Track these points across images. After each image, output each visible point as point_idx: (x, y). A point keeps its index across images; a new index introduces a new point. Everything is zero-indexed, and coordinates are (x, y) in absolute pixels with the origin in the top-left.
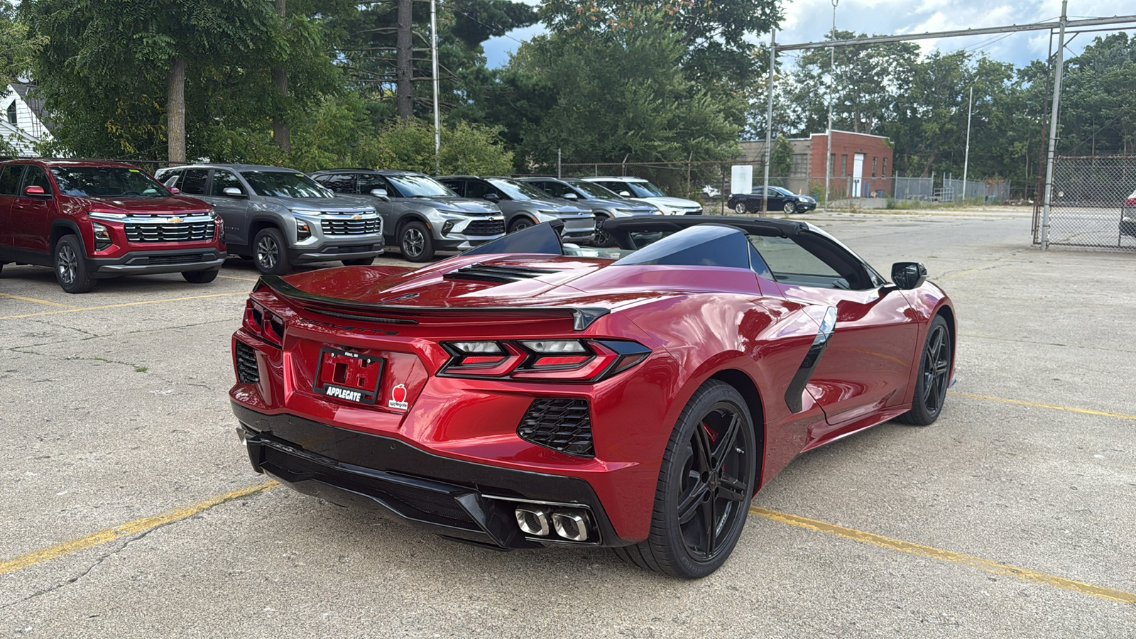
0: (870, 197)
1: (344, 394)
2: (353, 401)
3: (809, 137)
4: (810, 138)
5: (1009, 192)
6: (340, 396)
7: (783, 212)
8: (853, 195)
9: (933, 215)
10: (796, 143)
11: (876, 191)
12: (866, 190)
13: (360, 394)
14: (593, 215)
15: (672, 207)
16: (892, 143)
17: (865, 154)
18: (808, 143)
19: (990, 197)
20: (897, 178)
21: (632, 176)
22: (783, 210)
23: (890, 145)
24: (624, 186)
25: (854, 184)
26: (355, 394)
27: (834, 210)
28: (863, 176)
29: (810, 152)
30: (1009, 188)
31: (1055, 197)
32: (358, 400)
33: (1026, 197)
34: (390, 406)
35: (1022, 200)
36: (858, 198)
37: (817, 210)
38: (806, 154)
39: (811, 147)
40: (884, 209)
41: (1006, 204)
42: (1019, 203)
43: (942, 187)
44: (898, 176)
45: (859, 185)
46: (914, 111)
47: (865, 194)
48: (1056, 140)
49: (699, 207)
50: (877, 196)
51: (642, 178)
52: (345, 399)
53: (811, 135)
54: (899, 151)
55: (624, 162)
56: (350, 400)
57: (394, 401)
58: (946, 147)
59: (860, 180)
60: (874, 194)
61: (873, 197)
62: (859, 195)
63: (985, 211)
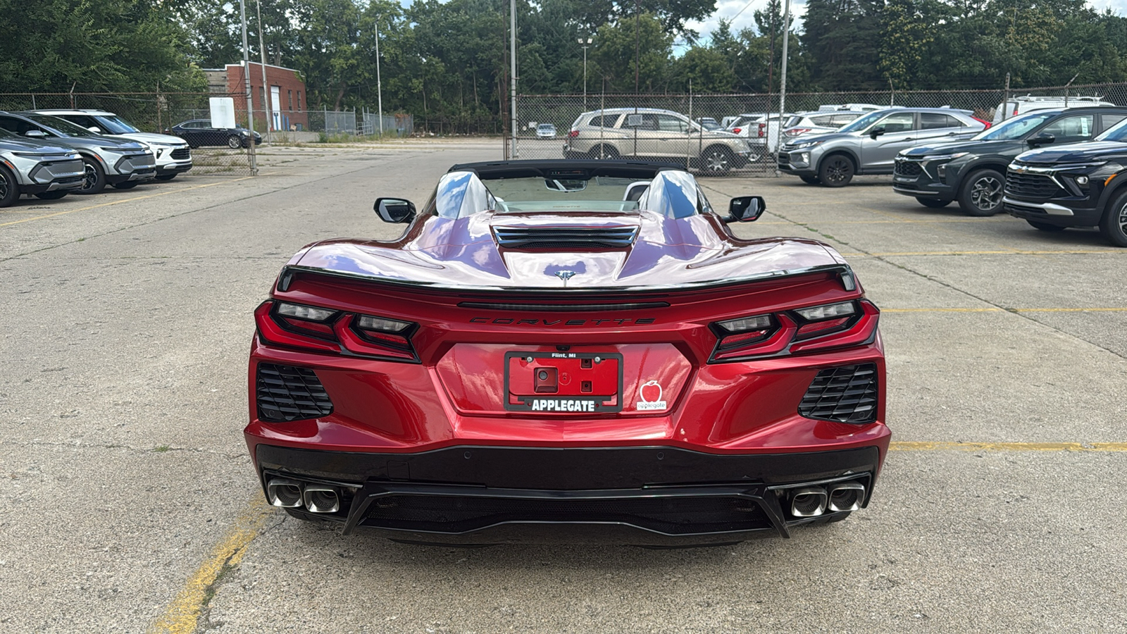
0: (291, 130)
1: (563, 405)
2: (582, 412)
3: (224, 68)
4: (226, 69)
5: (413, 125)
6: (557, 409)
7: (228, 147)
8: (275, 128)
9: (373, 148)
10: (211, 73)
11: (295, 125)
12: (286, 124)
13: (593, 402)
14: (78, 156)
15: (157, 144)
16: (302, 76)
17: (280, 87)
18: (224, 74)
19: (399, 130)
20: (326, 112)
21: (94, 109)
22: (228, 144)
23: (302, 78)
24: (91, 121)
25: (274, 117)
26: (585, 403)
27: (277, 144)
28: (281, 109)
29: (228, 83)
30: (412, 122)
31: (520, 131)
32: (590, 410)
33: (427, 130)
34: (639, 409)
35: (424, 132)
36: (280, 131)
37: (263, 144)
38: (224, 86)
39: (228, 78)
40: (316, 142)
41: (413, 136)
42: (423, 136)
43: (363, 121)
44: (327, 110)
45: (279, 118)
46: (319, 46)
47: (286, 127)
48: (516, 80)
49: (184, 144)
50: (297, 130)
51: (108, 111)
52: (568, 411)
53: (226, 65)
54: (310, 86)
55: (72, 91)
56: (578, 411)
57: (645, 402)
58: (353, 81)
59: (279, 113)
60: (293, 128)
61: (293, 131)
62: (280, 128)
63: (405, 143)
